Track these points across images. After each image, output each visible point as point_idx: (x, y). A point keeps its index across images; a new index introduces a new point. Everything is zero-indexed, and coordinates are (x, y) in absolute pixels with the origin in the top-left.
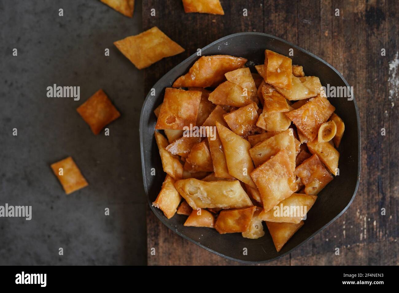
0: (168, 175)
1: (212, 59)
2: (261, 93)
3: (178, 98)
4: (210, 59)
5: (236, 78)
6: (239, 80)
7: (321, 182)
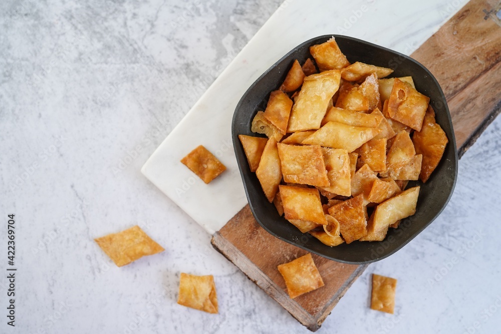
0: (350, 65)
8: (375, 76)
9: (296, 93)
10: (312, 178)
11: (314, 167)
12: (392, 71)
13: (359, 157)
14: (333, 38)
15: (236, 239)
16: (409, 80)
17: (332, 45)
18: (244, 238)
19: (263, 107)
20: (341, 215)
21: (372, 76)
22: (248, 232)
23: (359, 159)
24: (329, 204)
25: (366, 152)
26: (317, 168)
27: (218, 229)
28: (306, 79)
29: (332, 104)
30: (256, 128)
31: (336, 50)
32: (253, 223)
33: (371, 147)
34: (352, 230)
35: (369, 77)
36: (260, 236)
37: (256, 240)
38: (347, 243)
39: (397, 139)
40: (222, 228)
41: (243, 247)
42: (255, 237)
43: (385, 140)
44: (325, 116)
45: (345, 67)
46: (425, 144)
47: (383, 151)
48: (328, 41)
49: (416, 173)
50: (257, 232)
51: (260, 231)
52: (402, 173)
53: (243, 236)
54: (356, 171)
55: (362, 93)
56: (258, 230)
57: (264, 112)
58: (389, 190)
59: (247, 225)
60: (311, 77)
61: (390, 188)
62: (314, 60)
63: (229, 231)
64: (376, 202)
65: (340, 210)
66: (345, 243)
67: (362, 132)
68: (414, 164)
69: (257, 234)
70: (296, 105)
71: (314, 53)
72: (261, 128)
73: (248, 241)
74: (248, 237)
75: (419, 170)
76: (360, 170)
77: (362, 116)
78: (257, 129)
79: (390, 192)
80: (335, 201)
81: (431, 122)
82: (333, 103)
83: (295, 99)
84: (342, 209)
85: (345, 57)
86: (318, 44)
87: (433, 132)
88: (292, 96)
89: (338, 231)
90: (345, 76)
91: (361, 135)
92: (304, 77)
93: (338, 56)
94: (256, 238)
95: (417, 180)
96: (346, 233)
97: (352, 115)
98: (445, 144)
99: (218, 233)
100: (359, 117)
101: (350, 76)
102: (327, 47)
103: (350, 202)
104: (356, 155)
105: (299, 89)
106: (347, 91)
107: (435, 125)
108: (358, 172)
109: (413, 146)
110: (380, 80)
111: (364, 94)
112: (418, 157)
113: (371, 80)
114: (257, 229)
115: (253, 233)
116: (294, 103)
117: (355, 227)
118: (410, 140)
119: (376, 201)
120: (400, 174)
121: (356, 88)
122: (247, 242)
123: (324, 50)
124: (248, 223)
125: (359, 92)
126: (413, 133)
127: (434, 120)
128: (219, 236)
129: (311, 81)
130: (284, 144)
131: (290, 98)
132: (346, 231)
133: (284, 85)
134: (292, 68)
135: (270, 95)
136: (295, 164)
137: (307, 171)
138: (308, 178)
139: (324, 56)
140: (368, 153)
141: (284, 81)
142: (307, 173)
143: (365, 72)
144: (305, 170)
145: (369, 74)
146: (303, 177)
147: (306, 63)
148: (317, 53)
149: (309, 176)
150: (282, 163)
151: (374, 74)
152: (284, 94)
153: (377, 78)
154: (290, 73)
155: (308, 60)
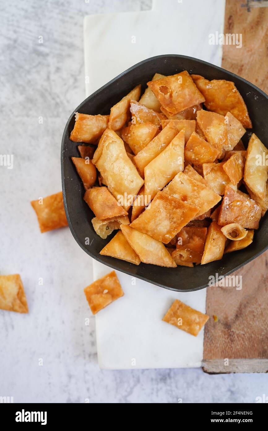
0: (109, 116)
1: (235, 92)
2: (231, 155)
3: (187, 83)
4: (234, 91)
5: (231, 125)
6: (231, 128)
7: (191, 256)
8: (134, 103)
9: (99, 179)
10: (182, 219)
11: (174, 210)
12: (140, 86)
13: (193, 166)
14: (77, 113)
15: (221, 352)
16: (158, 77)
17: (82, 119)
18: (227, 345)
19: (90, 214)
21: (132, 104)
22: (225, 338)
23: (195, 167)
24: (214, 220)
25: (193, 157)
26: (177, 209)
27: (201, 357)
28: (94, 161)
29: (131, 155)
30: (103, 233)
31: (88, 118)
32: (224, 328)
33: (191, 150)
34: (249, 217)
35: (131, 108)
36: (237, 332)
37: (237, 339)
38: (256, 229)
39: (200, 123)
40: (204, 354)
41: (233, 353)
42: (234, 337)
43: (194, 134)
44: (138, 169)
45: (108, 121)
46: (221, 103)
47: (202, 142)
48: (76, 120)
49: (239, 128)
50: (233, 331)
51: (235, 329)
52: (231, 139)
53: (225, 345)
54: (203, 177)
56: (232, 330)
58: (238, 161)
59: (220, 334)
60: (96, 155)
61: (237, 159)
62: (83, 143)
63: (211, 351)
64: (240, 180)
69: (234, 334)
70: (110, 186)
71: (77, 139)
72: (107, 229)
73: (232, 345)
74: (229, 342)
75: (239, 124)
76: (205, 173)
78: (105, 233)
79: (240, 161)
81: (206, 84)
82: (130, 153)
83: (104, 183)
84: (227, 212)
85: (99, 115)
86: (72, 130)
87: (216, 89)
88: (100, 183)
89: (242, 229)
90: (116, 127)
91: (175, 150)
93: (94, 120)
94: (236, 337)
95: (246, 131)
96: (248, 224)
98: (234, 87)
99: (204, 361)
101: (119, 124)
102: (80, 124)
104: (189, 167)
105: (98, 174)
107: (212, 83)
108: (205, 177)
109: (215, 114)
110: (141, 101)
111: (142, 122)
112: (228, 116)
113: (135, 108)
114: (230, 330)
115: (230, 335)
116: (107, 187)
119: (239, 178)
122: (232, 347)
123: (81, 128)
124: (219, 331)
126: (204, 106)
127: (207, 81)
128: (207, 362)
129: (99, 158)
130: (135, 221)
131: (100, 186)
132: (247, 222)
133: (86, 183)
134: (77, 166)
135: (85, 201)
136: (160, 224)
137: (173, 219)
138: (179, 222)
139: (86, 132)
140: (195, 156)
141: (82, 181)
142: (175, 220)
143: (125, 109)
144: (171, 219)
145: (129, 106)
146: (175, 225)
147: (81, 152)
148: (79, 137)
149: (179, 220)
150: (149, 233)
151: (132, 102)
152: (92, 190)
153: (137, 103)
154: (79, 171)
155: (80, 148)
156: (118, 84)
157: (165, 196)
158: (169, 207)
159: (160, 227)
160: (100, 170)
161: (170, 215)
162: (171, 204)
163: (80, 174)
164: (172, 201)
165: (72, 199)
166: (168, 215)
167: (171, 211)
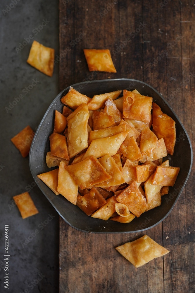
0: (91, 99)
8: (111, 100)
9: (66, 130)
10: (98, 179)
11: (96, 171)
13: (121, 156)
14: (71, 88)
17: (73, 92)
20: (126, 199)
21: (109, 100)
23: (122, 158)
24: (115, 196)
25: (125, 151)
26: (98, 171)
28: (68, 118)
29: (90, 129)
31: (77, 94)
33: (126, 146)
34: (138, 207)
35: (106, 102)
38: (137, 217)
45: (89, 102)
46: (162, 130)
47: (136, 145)
48: (69, 91)
49: (164, 151)
52: (155, 155)
55: (107, 114)
57: (50, 151)
60: (70, 116)
62: (68, 106)
65: (124, 197)
66: (136, 217)
67: (116, 138)
68: (160, 146)
70: (69, 138)
72: (53, 163)
75: (165, 149)
76: (125, 165)
77: (112, 129)
78: (51, 165)
80: (119, 192)
81: (160, 114)
84: (125, 195)
85: (86, 96)
86: (65, 95)
87: (164, 121)
89: (128, 211)
90: (92, 108)
91: (116, 141)
92: (66, 119)
93: (80, 97)
95: (167, 156)
96: (134, 211)
97: (105, 131)
98: (174, 125)
100: (111, 131)
101: (95, 107)
102: (71, 95)
103: (129, 189)
104: (119, 156)
106: (97, 117)
107: (163, 115)
108: (124, 167)
109: (154, 135)
110: (115, 101)
111: (108, 114)
112: (161, 141)
113: (110, 104)
117: (139, 205)
118: (151, 131)
120: (153, 157)
121: (102, 112)
123: (70, 97)
125: (105, 114)
127: (162, 112)
129: (71, 118)
130: (70, 166)
131: (63, 135)
132: (134, 209)
133: (55, 130)
134: (56, 117)
135: (49, 139)
136: (83, 175)
137: (93, 176)
138: (96, 179)
139: (72, 101)
140: (127, 151)
141: (54, 127)
142: (94, 177)
143: (103, 100)
144: (92, 175)
145: (106, 100)
146: (92, 180)
147: (64, 110)
148: (66, 102)
149: (96, 178)
150: (74, 178)
151: (109, 99)
152: (57, 134)
153: (112, 101)
154: (55, 120)
155: (65, 107)
156: (108, 84)
157: (95, 160)
158: (94, 167)
159: (82, 177)
160: (69, 126)
161: (92, 173)
162: (96, 166)
163: (55, 122)
164: (98, 164)
165: (42, 135)
166: (91, 172)
167: (94, 170)
